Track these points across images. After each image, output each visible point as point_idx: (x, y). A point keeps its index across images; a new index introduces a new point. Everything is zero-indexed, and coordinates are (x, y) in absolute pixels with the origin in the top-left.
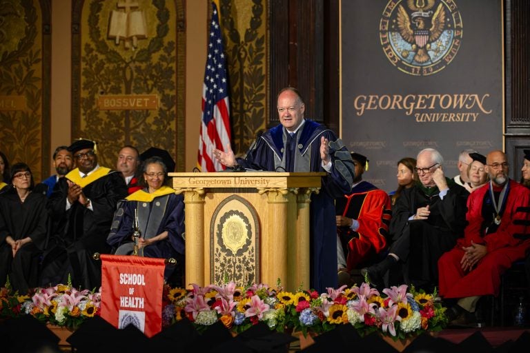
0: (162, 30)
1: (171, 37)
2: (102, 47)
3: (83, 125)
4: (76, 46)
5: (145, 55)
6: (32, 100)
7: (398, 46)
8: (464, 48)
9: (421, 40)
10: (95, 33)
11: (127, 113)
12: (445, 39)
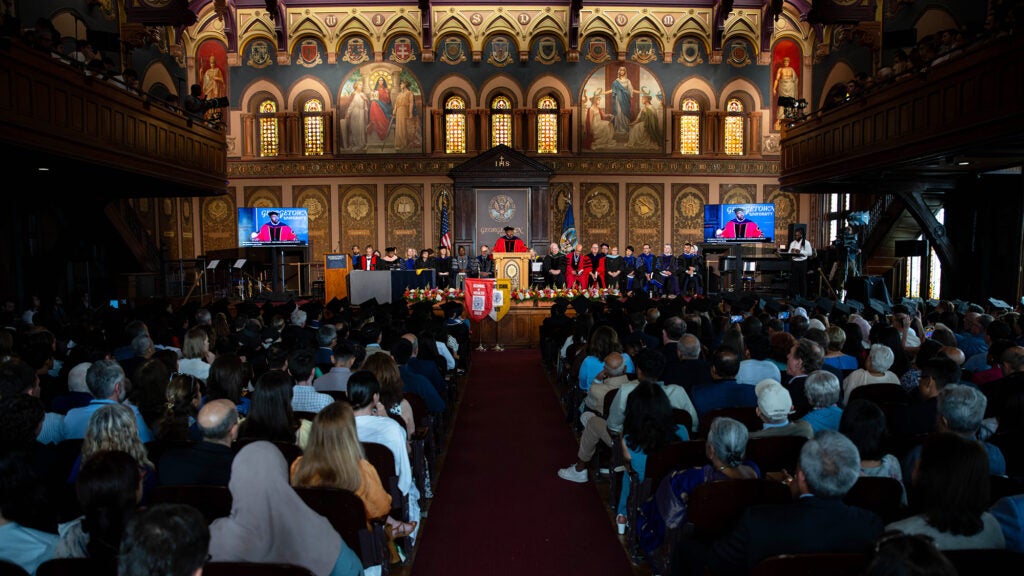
0: (416, 210)
1: (419, 212)
2: (396, 215)
3: (389, 239)
4: (386, 215)
5: (411, 218)
6: (371, 233)
7: (495, 213)
8: (515, 215)
9: (502, 212)
10: (392, 209)
11: (404, 236)
12: (509, 211)
